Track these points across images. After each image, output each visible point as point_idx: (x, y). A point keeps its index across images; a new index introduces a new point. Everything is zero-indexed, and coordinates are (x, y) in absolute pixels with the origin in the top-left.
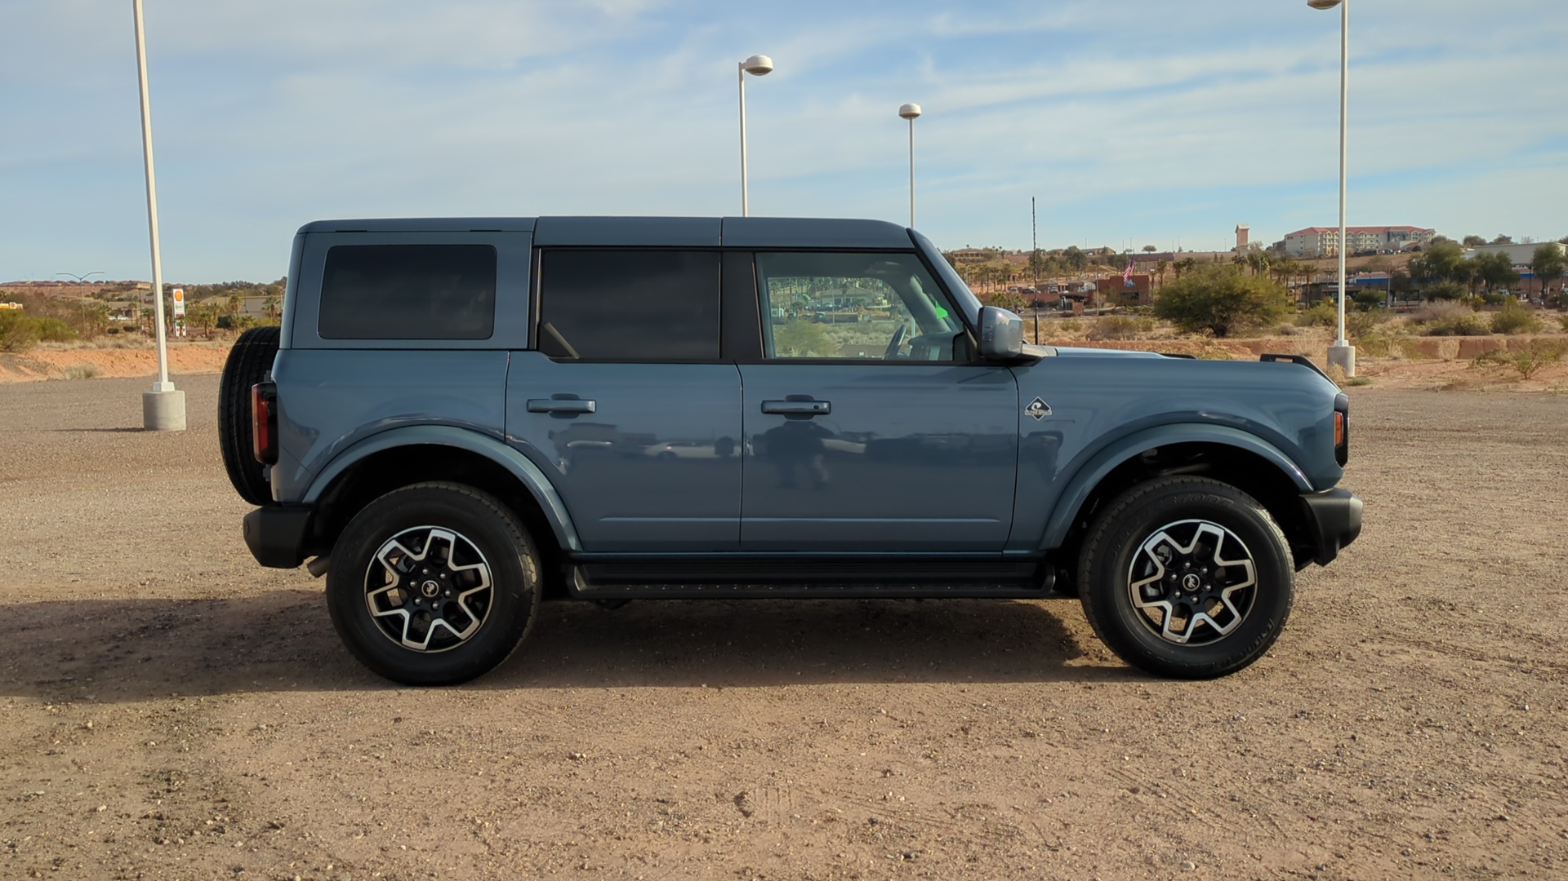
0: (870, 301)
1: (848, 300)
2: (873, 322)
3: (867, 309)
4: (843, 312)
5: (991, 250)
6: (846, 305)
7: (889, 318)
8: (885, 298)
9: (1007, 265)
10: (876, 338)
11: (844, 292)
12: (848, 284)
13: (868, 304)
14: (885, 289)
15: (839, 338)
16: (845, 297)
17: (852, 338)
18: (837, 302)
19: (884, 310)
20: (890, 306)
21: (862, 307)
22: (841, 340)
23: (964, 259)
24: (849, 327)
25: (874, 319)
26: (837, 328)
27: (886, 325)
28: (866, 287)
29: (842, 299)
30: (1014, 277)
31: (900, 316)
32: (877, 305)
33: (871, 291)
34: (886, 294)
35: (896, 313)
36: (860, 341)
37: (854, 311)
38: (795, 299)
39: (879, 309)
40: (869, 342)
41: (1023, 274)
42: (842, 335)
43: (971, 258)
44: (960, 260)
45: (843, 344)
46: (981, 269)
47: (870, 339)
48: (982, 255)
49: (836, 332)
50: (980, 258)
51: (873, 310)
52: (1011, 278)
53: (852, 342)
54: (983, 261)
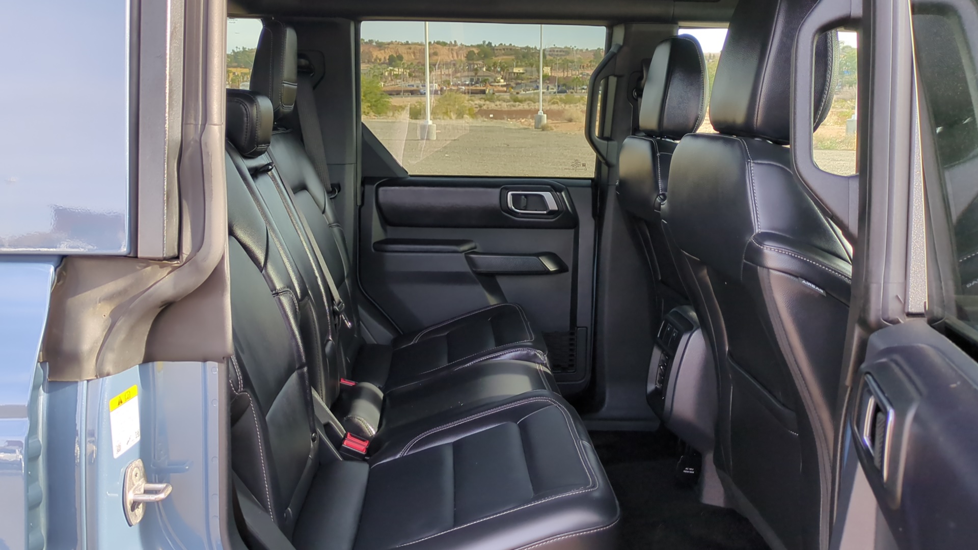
0: (493, 80)
1: (478, 79)
2: (496, 94)
3: (491, 85)
4: (475, 87)
5: (569, 48)
6: (477, 83)
7: (506, 92)
8: (502, 78)
9: (580, 58)
10: (500, 105)
11: (476, 74)
12: (478, 68)
13: (492, 82)
14: (502, 73)
15: (476, 104)
16: (476, 77)
17: (484, 105)
18: (472, 80)
19: (502, 86)
20: (505, 83)
21: (488, 84)
22: (477, 106)
23: (552, 54)
24: (481, 97)
25: (497, 92)
26: (473, 98)
27: (505, 97)
28: (489, 71)
29: (474, 78)
30: (583, 67)
31: (512, 90)
32: (497, 82)
33: (493, 74)
34: (503, 76)
35: (510, 88)
36: (490, 107)
37: (483, 87)
38: (444, 78)
39: (499, 85)
40: (496, 108)
41: (589, 65)
42: (477, 102)
43: (556, 53)
44: (550, 55)
45: (479, 109)
46: (563, 61)
47: (496, 105)
48: (563, 51)
49: (472, 100)
50: (562, 53)
51: (495, 86)
52: (582, 67)
53: (485, 107)
54: (564, 55)
